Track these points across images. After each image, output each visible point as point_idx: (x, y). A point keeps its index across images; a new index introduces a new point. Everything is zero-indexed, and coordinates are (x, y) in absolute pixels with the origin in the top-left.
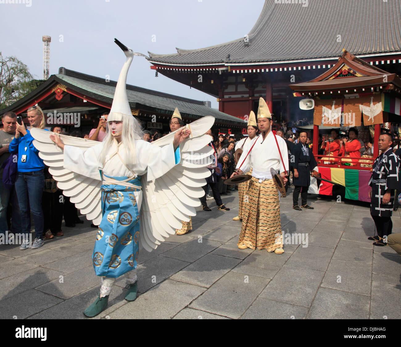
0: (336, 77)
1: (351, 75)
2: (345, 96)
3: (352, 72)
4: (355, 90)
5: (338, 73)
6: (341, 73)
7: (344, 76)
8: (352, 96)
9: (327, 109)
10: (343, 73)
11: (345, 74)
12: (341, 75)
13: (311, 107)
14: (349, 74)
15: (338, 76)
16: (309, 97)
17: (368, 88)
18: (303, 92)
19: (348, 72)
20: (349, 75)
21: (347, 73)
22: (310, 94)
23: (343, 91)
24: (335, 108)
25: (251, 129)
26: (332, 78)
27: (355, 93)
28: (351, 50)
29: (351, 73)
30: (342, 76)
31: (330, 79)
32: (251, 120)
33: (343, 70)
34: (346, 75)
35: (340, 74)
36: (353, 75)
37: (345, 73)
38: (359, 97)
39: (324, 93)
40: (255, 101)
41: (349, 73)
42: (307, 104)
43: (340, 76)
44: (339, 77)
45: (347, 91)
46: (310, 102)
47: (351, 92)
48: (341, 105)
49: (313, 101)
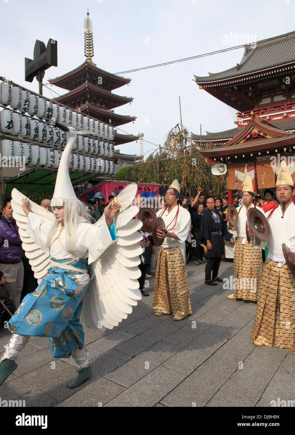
0: (246, 141)
1: (261, 137)
2: (257, 158)
3: (262, 134)
4: (268, 152)
5: (248, 136)
6: (251, 136)
7: (255, 138)
8: (265, 158)
9: (240, 173)
10: (253, 136)
11: (255, 137)
12: (251, 138)
13: (223, 172)
14: (258, 137)
15: (248, 140)
16: (221, 162)
17: (281, 149)
18: (214, 158)
20: (259, 138)
21: (257, 136)
22: (221, 159)
23: (256, 154)
24: (248, 171)
25: (247, 195)
26: (242, 142)
27: (268, 155)
29: (261, 136)
30: (252, 139)
31: (240, 143)
32: (246, 186)
33: (253, 133)
34: (257, 138)
35: (250, 137)
36: (263, 137)
37: (255, 135)
39: (236, 157)
41: (259, 135)
42: (219, 170)
43: (250, 139)
44: (249, 140)
45: (260, 154)
46: (222, 166)
47: (264, 154)
48: (254, 167)
49: (225, 166)
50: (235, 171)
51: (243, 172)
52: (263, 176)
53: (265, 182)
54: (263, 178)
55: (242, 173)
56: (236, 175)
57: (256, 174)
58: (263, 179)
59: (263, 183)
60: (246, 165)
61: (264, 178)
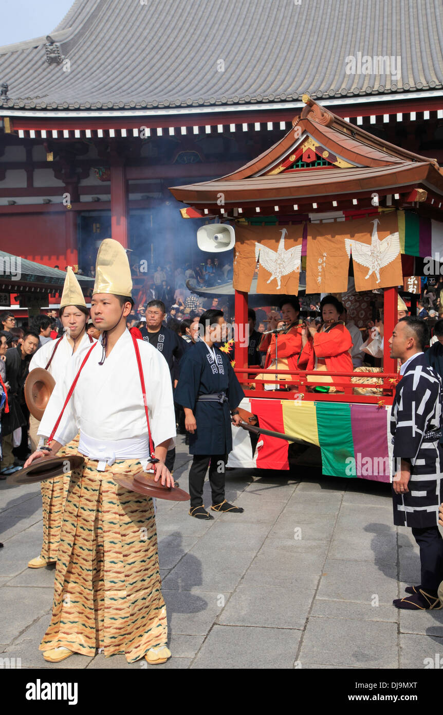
0: (287, 168)
1: (324, 164)
2: (312, 216)
3: (325, 155)
4: (335, 204)
5: (293, 158)
6: (300, 158)
7: (308, 165)
8: (328, 216)
9: (267, 249)
10: (305, 159)
11: (309, 161)
12: (300, 163)
13: (227, 244)
14: (318, 162)
15: (292, 167)
16: (222, 219)
17: (365, 199)
18: (206, 206)
19: (316, 154)
20: (319, 164)
21: (313, 158)
22: (223, 211)
23: (305, 205)
24: (287, 247)
25: (74, 314)
26: (277, 170)
27: (336, 209)
28: (324, 84)
29: (323, 159)
30: (303, 166)
31: (273, 172)
32: (71, 291)
33: (304, 151)
34: (313, 164)
35: (297, 161)
36: (329, 164)
37: (309, 157)
38: (344, 219)
39: (258, 210)
40: (83, 214)
41: (319, 158)
42: (216, 238)
43: (297, 166)
44: (295, 168)
45: (315, 206)
46: (225, 231)
47: (325, 206)
48: (300, 240)
49: (231, 229)
51: (275, 249)
52: (320, 261)
53: (324, 276)
54: (320, 267)
55: (271, 252)
56: (257, 256)
58: (320, 270)
59: (319, 279)
60: (284, 231)
61: (323, 268)
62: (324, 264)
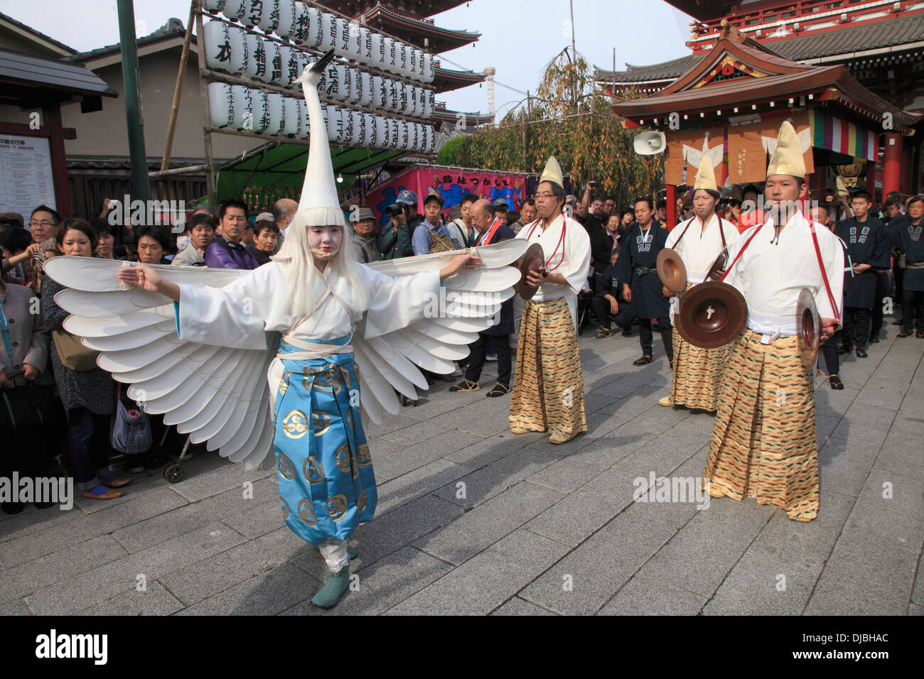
0: (708, 82)
1: (741, 75)
2: (731, 120)
3: (742, 68)
4: (754, 107)
5: (714, 73)
6: (720, 73)
7: (727, 78)
8: (746, 119)
9: (694, 150)
10: (725, 73)
11: (728, 74)
12: (720, 77)
13: (658, 148)
14: (735, 74)
15: (712, 80)
16: (654, 127)
17: (782, 103)
18: (641, 118)
19: (734, 68)
20: (737, 76)
21: (732, 72)
22: (655, 121)
23: (728, 112)
24: (710, 147)
25: (703, 197)
26: (700, 85)
27: (754, 112)
29: (740, 71)
30: (722, 79)
31: (696, 86)
32: (702, 177)
33: (723, 66)
34: (731, 76)
35: (717, 75)
36: (745, 75)
37: (728, 71)
38: (760, 121)
41: (737, 71)
42: (650, 143)
43: (717, 79)
44: (715, 82)
45: (736, 110)
46: (657, 137)
47: (745, 110)
48: (722, 138)
49: (663, 135)
50: (682, 147)
51: (700, 149)
52: (740, 156)
53: (743, 169)
54: (740, 162)
55: (697, 152)
56: (685, 155)
57: (726, 154)
58: (740, 164)
59: (740, 171)
60: (707, 134)
61: (743, 162)
62: (744, 159)
